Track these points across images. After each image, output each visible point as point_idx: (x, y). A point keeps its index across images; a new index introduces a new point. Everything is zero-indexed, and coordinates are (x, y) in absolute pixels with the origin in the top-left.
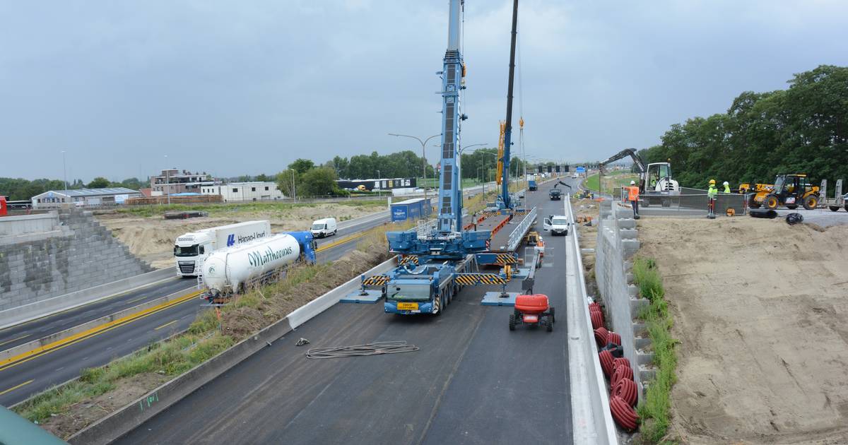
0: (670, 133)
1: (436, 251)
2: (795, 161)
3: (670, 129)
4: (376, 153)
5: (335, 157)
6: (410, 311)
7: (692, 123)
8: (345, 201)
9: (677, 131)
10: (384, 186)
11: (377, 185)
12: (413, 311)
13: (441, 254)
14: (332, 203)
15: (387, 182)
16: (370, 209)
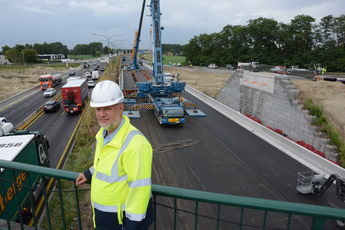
0: (193, 39)
1: (162, 92)
2: (252, 53)
3: (193, 38)
4: (46, 42)
5: (26, 44)
6: (175, 122)
7: (202, 35)
8: (47, 65)
9: (195, 38)
10: (54, 58)
11: (52, 57)
12: (176, 122)
13: (165, 93)
14: (42, 66)
15: (56, 56)
16: (60, 69)
